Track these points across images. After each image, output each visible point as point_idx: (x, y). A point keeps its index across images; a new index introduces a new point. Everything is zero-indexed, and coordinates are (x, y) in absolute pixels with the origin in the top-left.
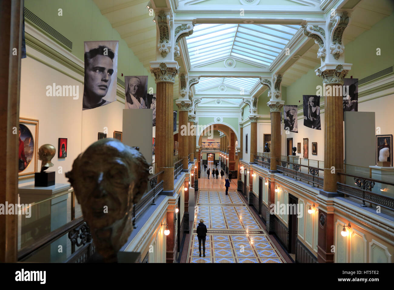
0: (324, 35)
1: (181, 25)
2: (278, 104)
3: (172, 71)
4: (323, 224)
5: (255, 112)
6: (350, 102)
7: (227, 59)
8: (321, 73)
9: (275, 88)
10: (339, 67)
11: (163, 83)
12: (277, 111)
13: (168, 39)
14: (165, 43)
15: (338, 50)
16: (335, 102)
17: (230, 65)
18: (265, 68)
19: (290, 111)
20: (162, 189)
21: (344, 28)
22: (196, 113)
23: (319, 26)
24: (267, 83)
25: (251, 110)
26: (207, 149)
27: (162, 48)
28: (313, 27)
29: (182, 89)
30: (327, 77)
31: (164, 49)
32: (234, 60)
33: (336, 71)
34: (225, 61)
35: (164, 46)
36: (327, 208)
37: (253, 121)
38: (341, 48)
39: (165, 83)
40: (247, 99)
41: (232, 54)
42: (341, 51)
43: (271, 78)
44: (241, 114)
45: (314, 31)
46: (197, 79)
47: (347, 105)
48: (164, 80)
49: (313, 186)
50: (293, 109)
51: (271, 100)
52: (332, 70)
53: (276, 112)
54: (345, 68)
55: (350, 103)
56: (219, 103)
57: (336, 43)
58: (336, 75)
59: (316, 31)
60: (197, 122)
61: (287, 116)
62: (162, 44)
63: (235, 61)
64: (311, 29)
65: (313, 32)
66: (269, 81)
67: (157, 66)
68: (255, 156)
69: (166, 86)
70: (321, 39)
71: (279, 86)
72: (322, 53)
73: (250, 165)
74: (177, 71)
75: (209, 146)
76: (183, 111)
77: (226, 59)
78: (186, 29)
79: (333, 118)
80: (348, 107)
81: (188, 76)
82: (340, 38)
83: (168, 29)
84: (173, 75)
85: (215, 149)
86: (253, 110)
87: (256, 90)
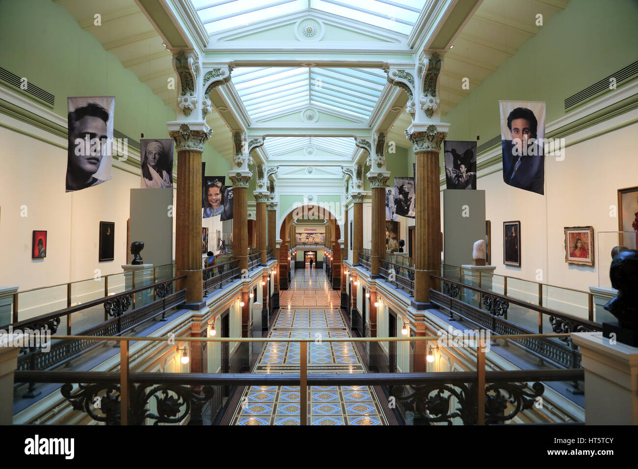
0: (413, 83)
1: (212, 70)
3: (198, 135)
5: (359, 187)
6: (464, 175)
7: (306, 109)
8: (409, 135)
9: (377, 153)
10: (432, 128)
11: (185, 151)
12: (379, 187)
13: (193, 90)
14: (188, 96)
15: (431, 105)
16: (428, 177)
17: (310, 118)
19: (404, 187)
20: (184, 301)
21: (437, 75)
22: (276, 189)
23: (406, 71)
24: (366, 144)
25: (354, 185)
26: (304, 244)
27: (183, 103)
28: (397, 72)
29: (238, 155)
30: (417, 141)
31: (186, 104)
33: (428, 133)
34: (302, 113)
35: (186, 100)
36: (416, 324)
37: (357, 200)
38: (434, 102)
39: (189, 151)
40: (348, 168)
41: (312, 102)
42: (435, 107)
43: (371, 137)
44: (344, 189)
45: (400, 77)
46: (260, 139)
47: (460, 179)
48: (187, 148)
49: (410, 295)
50: (409, 183)
51: (371, 170)
52: (423, 132)
54: (440, 130)
55: (464, 176)
56: (310, 172)
58: (429, 140)
59: (402, 78)
60: (277, 202)
61: (400, 193)
62: (183, 98)
63: (317, 112)
64: (395, 75)
65: (397, 79)
66: (367, 142)
67: (177, 128)
68: (359, 254)
69: (190, 155)
71: (381, 149)
72: (410, 109)
73: (352, 267)
74: (206, 134)
75: (308, 239)
76: (239, 188)
77: (304, 110)
79: (424, 199)
80: (462, 182)
81: (245, 134)
82: (433, 88)
83: (191, 76)
84: (200, 140)
85: (316, 244)
86: (356, 183)
87: (358, 153)
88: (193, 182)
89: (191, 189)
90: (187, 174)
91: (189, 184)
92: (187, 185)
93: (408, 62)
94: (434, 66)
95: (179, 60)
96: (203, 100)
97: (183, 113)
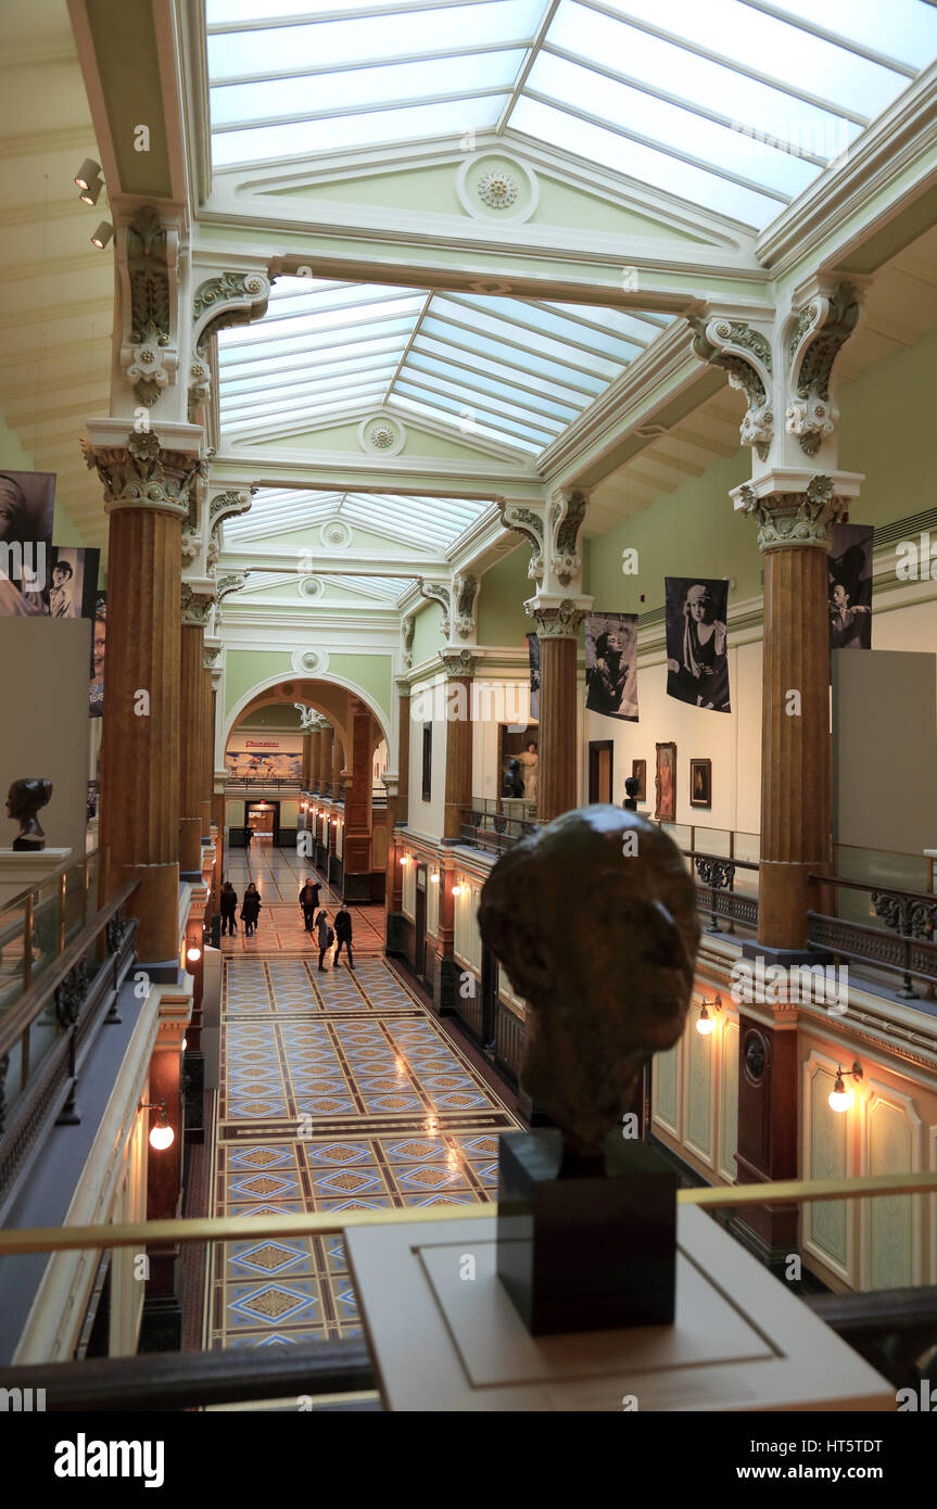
0: (768, 360)
1: (219, 274)
2: (568, 609)
3: (180, 463)
4: (756, 1070)
6: (844, 612)
7: (372, 417)
8: (755, 501)
9: (558, 546)
10: (820, 484)
11: (139, 511)
12: (563, 636)
13: (167, 331)
14: (151, 345)
15: (818, 422)
17: (383, 442)
18: (521, 461)
19: (610, 637)
21: (839, 343)
23: (752, 326)
25: (452, 628)
26: (248, 781)
27: (139, 366)
28: (729, 328)
30: (773, 518)
31: (148, 370)
32: (399, 423)
33: (809, 498)
34: (363, 425)
35: (147, 359)
37: (459, 670)
38: (827, 413)
39: (151, 512)
41: (394, 399)
43: (544, 502)
44: (401, 641)
45: (734, 342)
47: (834, 622)
48: (147, 502)
51: (539, 592)
52: (794, 495)
53: (560, 640)
54: (840, 490)
55: (843, 616)
56: (312, 591)
57: (808, 392)
58: (809, 515)
59: (740, 344)
61: (599, 655)
62: (139, 351)
63: (402, 428)
64: (723, 334)
65: (728, 347)
67: (118, 441)
68: (463, 812)
69: (152, 524)
70: (755, 374)
72: (759, 430)
73: (443, 848)
75: (255, 768)
77: (368, 419)
78: (239, 294)
80: (837, 631)
82: (824, 378)
83: (167, 289)
84: (183, 481)
85: (279, 782)
86: (458, 625)
88: (162, 603)
89: (155, 623)
90: (145, 577)
91: (151, 607)
92: (144, 611)
93: (757, 302)
94: (839, 319)
95: (136, 233)
96: (195, 364)
97: (132, 397)
